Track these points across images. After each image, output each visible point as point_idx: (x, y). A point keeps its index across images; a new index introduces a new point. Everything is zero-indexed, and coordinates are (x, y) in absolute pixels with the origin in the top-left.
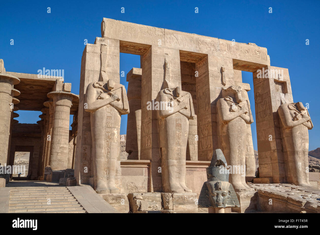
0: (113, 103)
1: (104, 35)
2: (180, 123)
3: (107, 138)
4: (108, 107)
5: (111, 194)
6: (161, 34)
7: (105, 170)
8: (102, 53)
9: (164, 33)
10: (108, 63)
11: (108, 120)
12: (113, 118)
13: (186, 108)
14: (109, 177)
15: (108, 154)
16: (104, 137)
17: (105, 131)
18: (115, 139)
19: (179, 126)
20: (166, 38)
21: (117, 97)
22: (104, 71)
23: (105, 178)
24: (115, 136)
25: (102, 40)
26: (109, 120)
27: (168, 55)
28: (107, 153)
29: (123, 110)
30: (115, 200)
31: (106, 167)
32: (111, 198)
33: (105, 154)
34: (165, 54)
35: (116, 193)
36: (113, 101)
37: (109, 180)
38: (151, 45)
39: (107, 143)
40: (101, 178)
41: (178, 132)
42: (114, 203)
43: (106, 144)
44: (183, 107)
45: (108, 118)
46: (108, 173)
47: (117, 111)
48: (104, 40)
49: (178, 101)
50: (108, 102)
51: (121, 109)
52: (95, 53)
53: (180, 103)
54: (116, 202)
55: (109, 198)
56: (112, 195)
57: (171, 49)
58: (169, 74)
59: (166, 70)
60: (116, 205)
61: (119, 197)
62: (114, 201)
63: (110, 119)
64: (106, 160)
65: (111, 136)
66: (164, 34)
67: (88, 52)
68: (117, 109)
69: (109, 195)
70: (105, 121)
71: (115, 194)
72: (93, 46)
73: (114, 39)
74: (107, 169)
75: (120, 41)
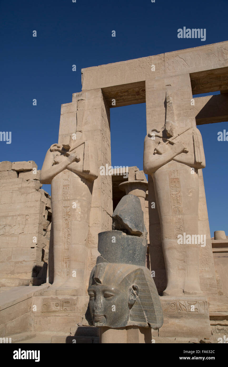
0: (70, 166)
1: (82, 88)
2: (176, 177)
3: (65, 216)
4: (65, 173)
5: (54, 297)
6: (160, 61)
7: (65, 262)
8: (79, 110)
9: (163, 59)
10: (86, 119)
11: (64, 191)
12: (71, 187)
13: (185, 152)
14: (69, 272)
15: (68, 237)
16: (62, 214)
17: (61, 205)
18: (77, 215)
19: (175, 181)
20: (167, 64)
21: (73, 157)
22: (80, 131)
23: (64, 273)
24: (77, 211)
25: (79, 95)
26: (66, 191)
27: (171, 85)
28: (66, 236)
29: (83, 172)
30: (60, 306)
31: (66, 257)
32: (55, 303)
33: (63, 238)
34: (166, 86)
35: (64, 295)
36: (70, 163)
37: (69, 276)
38: (144, 80)
39: (66, 222)
40: (58, 273)
41: (174, 193)
42: (59, 311)
43: (64, 224)
44: (180, 150)
45: (65, 188)
46: (68, 266)
47: (77, 176)
48: (81, 94)
49: (172, 144)
50: (63, 166)
51: (80, 172)
52: (71, 112)
53: (174, 145)
54: (61, 309)
55: (52, 303)
56: (56, 297)
57: (175, 76)
58: (171, 111)
59: (167, 106)
60: (60, 315)
61: (67, 301)
62: (59, 308)
63: (67, 189)
64: (65, 246)
65: (70, 212)
66: (164, 61)
67: (63, 114)
68: (77, 174)
69: (52, 299)
70: (60, 192)
71: (60, 297)
72: (68, 105)
73: (95, 89)
74: (68, 260)
75: (102, 89)
